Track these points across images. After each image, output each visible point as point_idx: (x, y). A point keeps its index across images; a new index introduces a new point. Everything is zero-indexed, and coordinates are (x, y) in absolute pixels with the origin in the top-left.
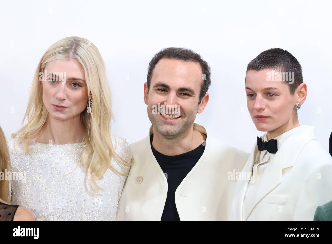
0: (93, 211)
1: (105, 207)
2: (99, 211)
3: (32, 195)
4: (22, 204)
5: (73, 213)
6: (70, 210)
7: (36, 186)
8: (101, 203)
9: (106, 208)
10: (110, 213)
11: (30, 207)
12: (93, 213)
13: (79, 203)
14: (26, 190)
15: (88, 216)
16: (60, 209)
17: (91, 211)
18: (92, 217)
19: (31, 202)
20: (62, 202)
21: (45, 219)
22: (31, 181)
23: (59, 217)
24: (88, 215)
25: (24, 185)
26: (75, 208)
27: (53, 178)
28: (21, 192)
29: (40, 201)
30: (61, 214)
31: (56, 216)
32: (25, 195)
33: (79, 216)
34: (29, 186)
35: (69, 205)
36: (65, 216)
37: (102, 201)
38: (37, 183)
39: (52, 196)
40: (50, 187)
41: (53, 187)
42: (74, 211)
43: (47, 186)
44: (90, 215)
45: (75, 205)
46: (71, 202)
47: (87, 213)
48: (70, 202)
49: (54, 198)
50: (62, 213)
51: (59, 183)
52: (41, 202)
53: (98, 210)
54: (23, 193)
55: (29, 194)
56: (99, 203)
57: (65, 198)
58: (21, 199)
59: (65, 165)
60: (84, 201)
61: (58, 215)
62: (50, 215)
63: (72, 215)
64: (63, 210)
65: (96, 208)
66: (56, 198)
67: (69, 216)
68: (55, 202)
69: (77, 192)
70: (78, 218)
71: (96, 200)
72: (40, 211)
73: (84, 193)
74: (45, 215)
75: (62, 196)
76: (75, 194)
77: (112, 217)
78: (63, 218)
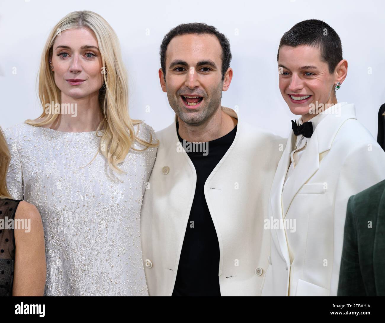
0: (112, 206)
1: (126, 202)
3: (44, 187)
4: (34, 197)
5: (90, 208)
6: (87, 205)
7: (48, 177)
8: (120, 197)
10: (132, 207)
11: (42, 201)
12: (112, 208)
13: (96, 197)
14: (38, 182)
15: (106, 211)
16: (74, 203)
17: (110, 206)
18: (111, 213)
19: (43, 195)
20: (77, 195)
21: (58, 214)
22: (43, 172)
23: (75, 212)
25: (36, 176)
26: (92, 202)
27: (68, 169)
28: (33, 184)
29: (52, 194)
30: (77, 209)
31: (71, 211)
32: (37, 187)
33: (97, 211)
34: (41, 178)
35: (86, 199)
36: (81, 211)
37: (122, 194)
38: (50, 174)
40: (64, 179)
41: (68, 179)
42: (91, 205)
43: (61, 177)
44: (108, 210)
45: (92, 200)
47: (105, 208)
48: (87, 195)
49: (68, 191)
50: (77, 207)
51: (74, 174)
52: (53, 196)
53: (118, 205)
54: (34, 185)
55: (41, 186)
57: (80, 191)
58: (32, 192)
59: (82, 154)
60: (102, 194)
61: (73, 210)
62: (64, 211)
63: (88, 211)
64: (78, 205)
65: (116, 203)
66: (70, 191)
67: (86, 211)
68: (69, 195)
69: (94, 185)
70: (96, 214)
71: (115, 193)
72: (52, 206)
73: (102, 186)
74: (58, 210)
75: (77, 189)
76: (92, 187)
77: (134, 212)
78: (78, 214)
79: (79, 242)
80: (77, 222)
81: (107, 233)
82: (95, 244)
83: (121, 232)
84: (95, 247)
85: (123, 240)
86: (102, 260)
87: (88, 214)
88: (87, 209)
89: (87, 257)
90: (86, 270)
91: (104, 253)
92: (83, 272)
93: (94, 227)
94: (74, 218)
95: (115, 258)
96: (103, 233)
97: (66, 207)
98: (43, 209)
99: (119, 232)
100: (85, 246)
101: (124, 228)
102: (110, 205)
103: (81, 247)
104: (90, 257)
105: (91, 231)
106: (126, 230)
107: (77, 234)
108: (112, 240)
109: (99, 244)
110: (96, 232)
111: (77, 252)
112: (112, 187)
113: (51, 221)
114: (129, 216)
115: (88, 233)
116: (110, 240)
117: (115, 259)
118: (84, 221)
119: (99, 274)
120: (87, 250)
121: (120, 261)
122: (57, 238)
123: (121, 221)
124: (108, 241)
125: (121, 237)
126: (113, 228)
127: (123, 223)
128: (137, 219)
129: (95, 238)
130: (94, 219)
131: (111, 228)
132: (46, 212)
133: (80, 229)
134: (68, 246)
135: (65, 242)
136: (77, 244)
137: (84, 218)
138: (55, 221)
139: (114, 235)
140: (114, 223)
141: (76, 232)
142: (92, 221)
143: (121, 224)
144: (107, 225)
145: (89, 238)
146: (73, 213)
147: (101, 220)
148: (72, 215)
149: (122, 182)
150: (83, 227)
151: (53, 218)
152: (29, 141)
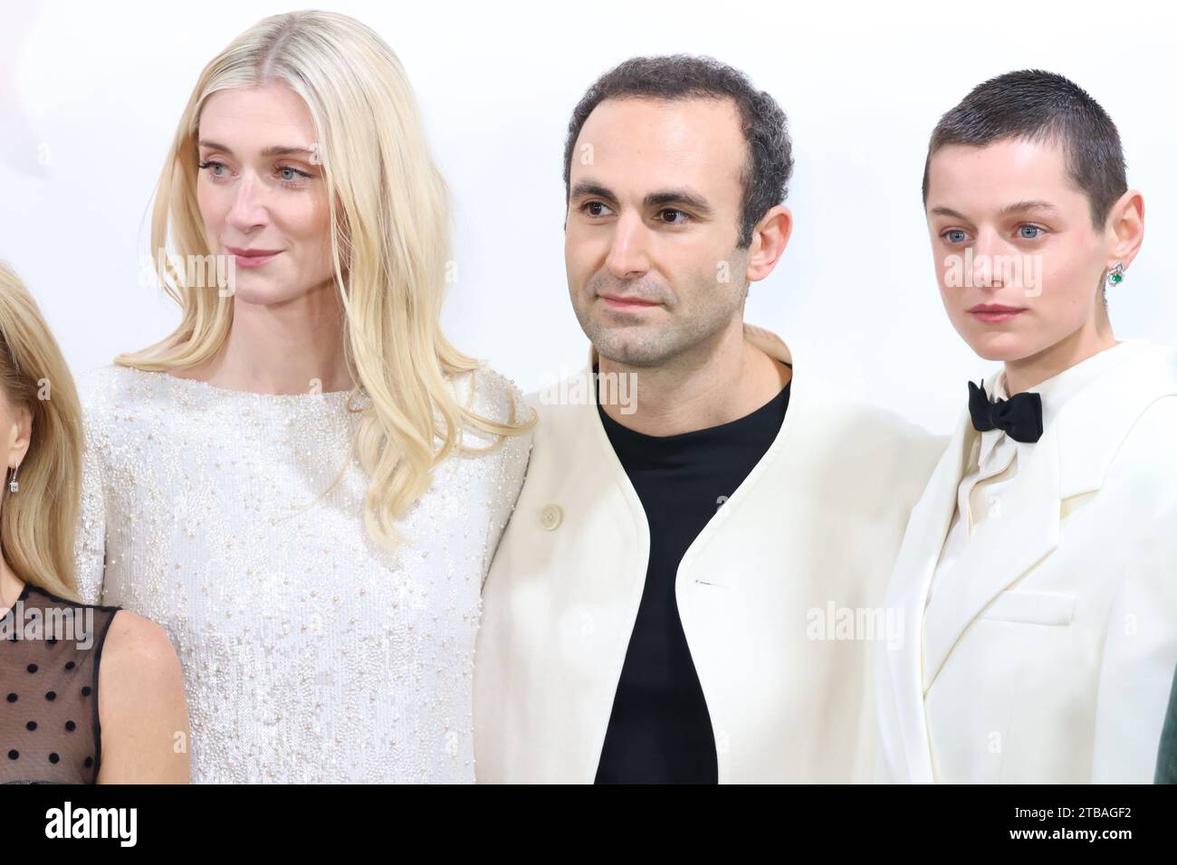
0: (390, 633)
1: (435, 620)
2: (414, 630)
3: (178, 567)
4: (142, 598)
5: (321, 638)
6: (312, 625)
7: (192, 536)
8: (418, 604)
9: (438, 621)
10: (452, 638)
11: (169, 611)
12: (391, 637)
13: (341, 602)
14: (159, 552)
15: (373, 647)
16: (273, 620)
17: (384, 632)
18: (387, 653)
19: (174, 592)
20: (282, 595)
21: (221, 652)
22: (176, 519)
23: (273, 648)
24: (372, 644)
25: (152, 533)
26: (328, 618)
27: (257, 509)
28: (140, 556)
29: (204, 590)
30: (280, 637)
31: (262, 646)
32: (153, 565)
33: (342, 649)
34: (168, 538)
35: (309, 606)
36: (293, 648)
37: (424, 596)
38: (198, 524)
39: (249, 573)
40: (244, 544)
41: (254, 541)
42: (324, 628)
43: (234, 537)
44: (379, 645)
45: (329, 610)
46: (316, 599)
47: (371, 637)
48: (313, 596)
49: (254, 582)
50: (282, 633)
51: (275, 528)
52: (207, 595)
53: (410, 629)
54: (145, 559)
55: (166, 564)
56: (415, 602)
57: (293, 583)
58: (136, 582)
60: (362, 594)
61: (268, 643)
62: (240, 643)
63: (317, 644)
64: (285, 626)
65: (403, 622)
66: (260, 581)
67: (308, 646)
68: (256, 595)
69: (338, 562)
70: (339, 654)
71: (403, 591)
72: (203, 627)
73: (362, 566)
74: (220, 639)
75: (283, 574)
76: (332, 570)
77: (458, 652)
78: (285, 654)
79: (285, 744)
81: (374, 717)
82: (333, 751)
83: (417, 715)
84: (334, 762)
85: (422, 741)
87: (315, 654)
88: (313, 641)
93: (333, 698)
94: (271, 666)
96: (361, 717)
97: (245, 631)
99: (412, 715)
100: (302, 756)
101: (425, 704)
102: (384, 629)
103: (289, 759)
105: (323, 711)
106: (433, 708)
107: (278, 719)
108: (388, 740)
109: (348, 752)
110: (340, 714)
111: (278, 775)
113: (199, 677)
114: (444, 664)
115: (314, 717)
116: (383, 741)
118: (300, 678)
120: (308, 768)
122: (213, 730)
123: (417, 681)
124: (377, 741)
125: (415, 733)
126: (393, 700)
127: (422, 687)
128: (464, 674)
129: (334, 733)
130: (334, 671)
131: (385, 702)
132: (180, 647)
133: (287, 701)
134: (250, 755)
135: (239, 744)
136: (276, 750)
137: (303, 669)
138: (209, 676)
139: (397, 723)
140: (397, 685)
141: (276, 713)
142: (326, 678)
143: (417, 690)
144: (376, 692)
145: (317, 730)
146: (269, 651)
147: (355, 675)
148: (266, 657)
149: (424, 557)
150: (300, 694)
151: (203, 666)
152: (131, 419)
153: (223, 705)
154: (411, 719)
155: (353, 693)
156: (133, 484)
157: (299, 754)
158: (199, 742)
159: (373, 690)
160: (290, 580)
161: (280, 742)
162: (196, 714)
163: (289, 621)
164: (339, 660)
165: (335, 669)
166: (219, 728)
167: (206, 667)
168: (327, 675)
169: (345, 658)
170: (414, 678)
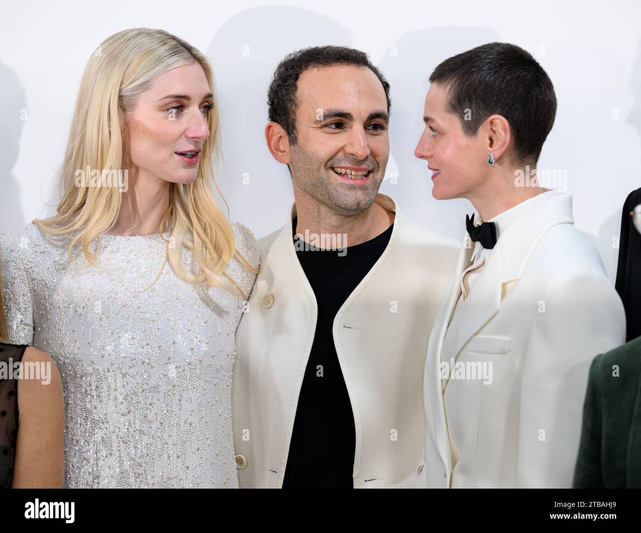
0: (190, 364)
1: (213, 356)
2: (202, 362)
3: (74, 331)
4: (55, 348)
5: (152, 367)
6: (147, 361)
7: (81, 314)
8: (205, 348)
9: (215, 357)
10: (222, 366)
11: (70, 355)
12: (190, 366)
13: (163, 348)
14: (63, 323)
15: (181, 372)
16: (126, 358)
17: (186, 364)
18: (188, 375)
19: (72, 345)
20: (131, 345)
21: (99, 377)
23: (126, 373)
24: (180, 370)
25: (58, 313)
26: (156, 356)
27: (115, 299)
28: (53, 326)
29: (89, 343)
30: (130, 368)
31: (121, 373)
32: (61, 331)
33: (164, 372)
34: (68, 315)
35: (145, 350)
36: (137, 373)
37: (207, 343)
38: (83, 308)
39: (112, 333)
40: (108, 317)
41: (114, 316)
42: (154, 362)
43: (103, 314)
44: (184, 370)
45: (156, 352)
46: (149, 346)
47: (179, 366)
48: (148, 345)
49: (115, 338)
50: (131, 365)
51: (124, 309)
52: (91, 346)
53: (200, 361)
54: (56, 328)
55: (68, 330)
56: (202, 347)
57: (136, 338)
58: (52, 340)
59: (135, 274)
60: (174, 343)
61: (124, 371)
62: (109, 371)
63: (150, 371)
64: (133, 361)
65: (196, 358)
66: (119, 337)
67: (145, 372)
68: (118, 345)
69: (160, 327)
70: (162, 376)
71: (196, 341)
72: (89, 363)
73: (173, 328)
74: (98, 370)
75: (131, 333)
76: (157, 331)
77: (224, 374)
78: (133, 377)
79: (133, 425)
80: (129, 391)
81: (181, 409)
82: (159, 429)
83: (204, 409)
84: (159, 434)
85: (207, 422)
86: (170, 457)
87: (149, 376)
88: (148, 369)
89: (145, 451)
90: (142, 473)
91: (175, 445)
92: (137, 478)
93: (159, 400)
94: (125, 384)
95: (193, 453)
96: (174, 410)
97: (112, 365)
98: (73, 370)
99: (201, 409)
100: (141, 432)
101: (209, 402)
102: (186, 362)
103: (134, 433)
104: (150, 452)
105: (153, 407)
106: (213, 404)
107: (129, 412)
108: (188, 421)
109: (166, 429)
110: (162, 409)
112: (189, 331)
113: (86, 391)
114: (217, 380)
115: (148, 411)
116: (185, 422)
117: (192, 455)
118: (141, 389)
119: (165, 480)
120: (145, 438)
121: (201, 458)
123: (204, 389)
124: (182, 423)
125: (203, 417)
126: (191, 400)
127: (207, 393)
128: (228, 386)
129: (159, 419)
130: (160, 386)
131: (187, 401)
132: (77, 374)
133: (134, 402)
134: (114, 432)
135: (107, 426)
136: (128, 429)
137: (143, 384)
138: (92, 390)
139: (193, 413)
140: (193, 392)
141: (128, 409)
142: (155, 389)
143: (204, 395)
144: (182, 396)
145: (150, 418)
146: (124, 375)
147: (171, 387)
148: (123, 378)
149: (205, 323)
150: (141, 398)
151: (88, 384)
152: (44, 252)
153: (99, 406)
154: (201, 410)
155: (170, 397)
156: (46, 287)
157: (140, 431)
158: (86, 426)
159: (180, 395)
160: (135, 337)
161: (130, 425)
162: (84, 411)
163: (135, 359)
164: (162, 379)
165: (160, 384)
166: (96, 418)
167: (90, 385)
168: (156, 387)
169: (165, 379)
170: (202, 388)
